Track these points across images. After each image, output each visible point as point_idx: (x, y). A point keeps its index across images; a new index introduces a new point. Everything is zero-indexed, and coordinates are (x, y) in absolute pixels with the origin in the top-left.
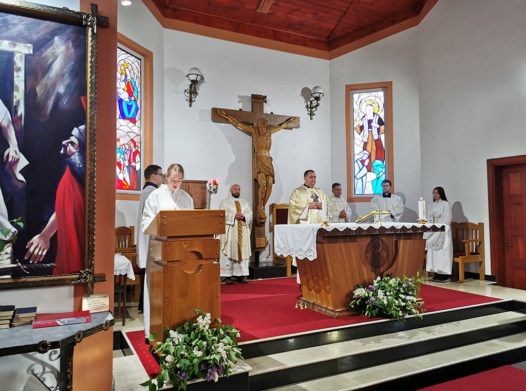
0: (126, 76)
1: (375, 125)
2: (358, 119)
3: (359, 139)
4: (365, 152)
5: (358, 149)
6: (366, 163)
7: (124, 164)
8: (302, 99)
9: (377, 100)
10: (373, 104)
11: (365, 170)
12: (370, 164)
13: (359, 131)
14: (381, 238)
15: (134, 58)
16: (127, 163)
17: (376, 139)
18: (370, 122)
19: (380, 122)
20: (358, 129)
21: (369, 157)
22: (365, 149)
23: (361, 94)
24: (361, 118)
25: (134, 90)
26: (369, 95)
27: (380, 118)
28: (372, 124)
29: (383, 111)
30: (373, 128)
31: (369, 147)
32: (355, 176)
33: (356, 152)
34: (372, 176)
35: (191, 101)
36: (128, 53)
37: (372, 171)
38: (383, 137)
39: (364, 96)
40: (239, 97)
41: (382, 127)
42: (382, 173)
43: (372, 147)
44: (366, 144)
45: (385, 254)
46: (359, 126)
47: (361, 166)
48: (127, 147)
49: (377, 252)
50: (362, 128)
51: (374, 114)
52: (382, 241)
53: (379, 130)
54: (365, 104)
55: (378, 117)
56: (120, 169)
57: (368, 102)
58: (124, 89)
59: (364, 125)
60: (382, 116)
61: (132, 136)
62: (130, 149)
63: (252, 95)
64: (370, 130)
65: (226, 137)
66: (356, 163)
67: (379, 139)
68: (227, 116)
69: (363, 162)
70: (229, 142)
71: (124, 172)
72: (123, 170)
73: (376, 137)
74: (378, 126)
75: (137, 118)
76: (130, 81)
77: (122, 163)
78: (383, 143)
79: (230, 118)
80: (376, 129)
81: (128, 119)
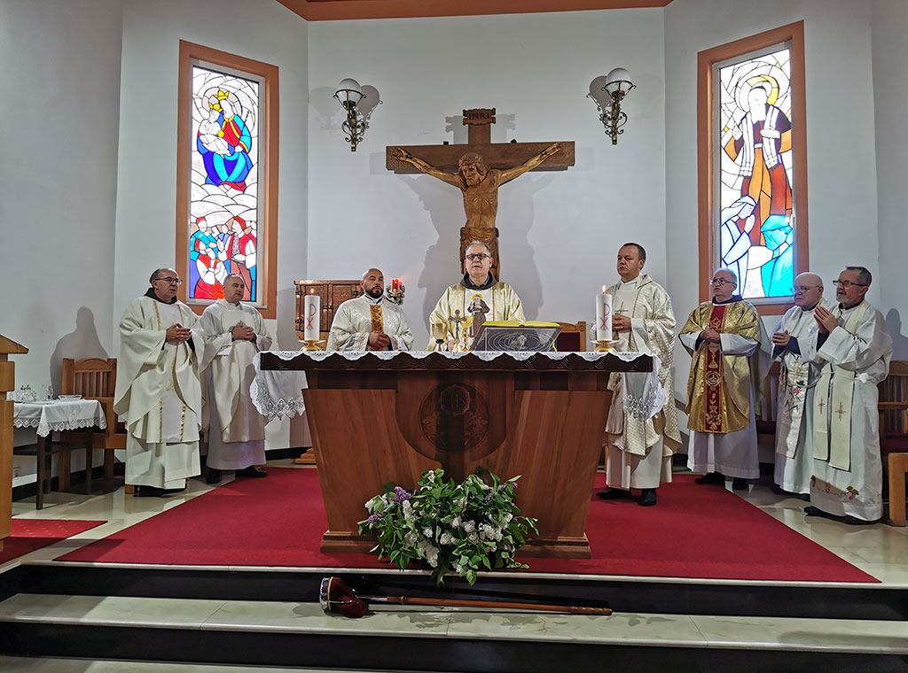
0: (222, 113)
1: (770, 132)
2: (731, 125)
3: (731, 172)
4: (747, 199)
5: (729, 195)
6: (749, 226)
7: (217, 258)
8: (592, 103)
9: (775, 72)
10: (765, 85)
11: (745, 242)
12: (758, 225)
13: (733, 154)
14: (467, 382)
15: (243, 81)
16: (223, 256)
17: (773, 164)
18: (758, 127)
19: (782, 124)
20: (731, 149)
21: (756, 211)
22: (745, 191)
23: (737, 66)
24: (738, 122)
25: (241, 135)
26: (754, 65)
27: (781, 115)
28: (762, 132)
29: (789, 97)
30: (765, 140)
31: (755, 189)
32: (721, 259)
33: (725, 203)
34: (761, 255)
35: (354, 140)
36: (225, 75)
37: (762, 242)
38: (788, 159)
39: (745, 68)
40: (448, 120)
41: (787, 136)
42: (785, 246)
43: (762, 186)
44: (747, 180)
45: (479, 422)
46: (732, 141)
47: (736, 233)
48: (225, 230)
49: (455, 414)
50: (739, 145)
51: (767, 106)
52: (472, 390)
53: (778, 142)
54: (747, 88)
55: (776, 111)
56: (208, 265)
57: (753, 82)
58: (217, 136)
59: (745, 138)
60: (786, 107)
61: (236, 211)
62: (231, 233)
63: (464, 111)
64: (759, 145)
65: (420, 199)
66: (724, 228)
67: (780, 164)
68: (411, 158)
69: (740, 224)
70: (426, 208)
71: (216, 271)
72: (215, 267)
73: (771, 162)
74: (777, 134)
75: (248, 182)
76: (233, 121)
77: (212, 255)
78: (790, 174)
79: (416, 161)
80: (773, 141)
81: (226, 183)
